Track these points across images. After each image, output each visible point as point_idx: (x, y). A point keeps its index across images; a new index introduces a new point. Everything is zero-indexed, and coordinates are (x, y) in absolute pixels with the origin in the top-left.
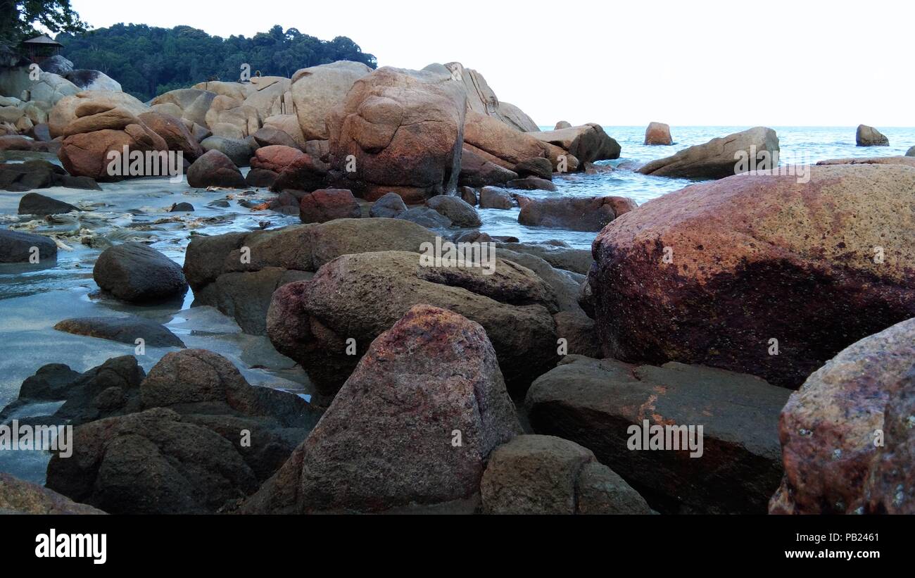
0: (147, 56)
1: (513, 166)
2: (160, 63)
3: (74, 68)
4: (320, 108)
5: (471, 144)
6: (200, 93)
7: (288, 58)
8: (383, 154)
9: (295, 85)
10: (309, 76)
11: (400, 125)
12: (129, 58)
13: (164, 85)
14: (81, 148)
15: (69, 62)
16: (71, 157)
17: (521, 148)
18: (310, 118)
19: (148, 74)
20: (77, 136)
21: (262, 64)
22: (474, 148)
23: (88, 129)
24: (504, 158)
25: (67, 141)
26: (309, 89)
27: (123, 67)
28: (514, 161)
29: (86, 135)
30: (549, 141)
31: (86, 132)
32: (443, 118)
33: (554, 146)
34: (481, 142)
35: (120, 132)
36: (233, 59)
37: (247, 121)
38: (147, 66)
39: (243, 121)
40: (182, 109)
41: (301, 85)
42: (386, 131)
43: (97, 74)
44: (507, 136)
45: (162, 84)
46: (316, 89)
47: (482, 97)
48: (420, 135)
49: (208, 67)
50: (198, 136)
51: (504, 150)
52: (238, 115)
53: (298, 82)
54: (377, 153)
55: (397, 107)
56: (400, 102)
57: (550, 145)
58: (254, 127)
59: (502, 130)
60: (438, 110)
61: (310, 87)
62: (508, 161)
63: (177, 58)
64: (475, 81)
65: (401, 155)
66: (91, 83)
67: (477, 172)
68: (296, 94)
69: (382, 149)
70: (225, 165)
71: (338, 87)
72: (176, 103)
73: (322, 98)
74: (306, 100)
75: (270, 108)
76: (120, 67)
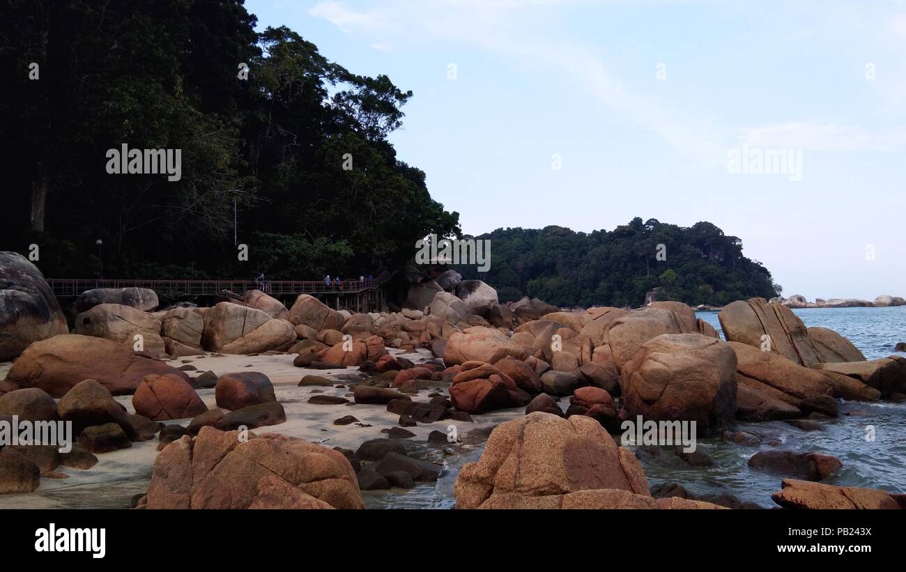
0: (521, 255)
1: (798, 401)
2: (531, 260)
3: (462, 280)
4: (629, 350)
5: (761, 381)
6: (548, 323)
7: (647, 248)
8: (656, 405)
9: (610, 331)
10: (621, 325)
11: (668, 384)
12: (505, 258)
13: (534, 279)
14: (463, 392)
15: (459, 275)
16: (456, 398)
17: (809, 385)
18: (622, 357)
19: (521, 270)
20: (461, 384)
21: (622, 255)
22: (763, 384)
23: (467, 379)
24: (791, 394)
25: (455, 387)
26: (621, 334)
27: (500, 266)
28: (801, 397)
29: (466, 383)
30: (849, 373)
31: (466, 381)
32: (704, 378)
33: (852, 379)
34: (769, 379)
35: (486, 380)
36: (595, 252)
37: (582, 348)
38: (520, 264)
39: (579, 349)
40: (535, 337)
41: (615, 331)
42: (657, 388)
43: (479, 283)
44: (795, 374)
46: (627, 334)
47: (786, 328)
48: (685, 391)
49: (572, 261)
50: (539, 371)
51: (791, 387)
52: (574, 343)
53: (614, 329)
54: (652, 404)
55: (665, 371)
56: (668, 366)
57: (849, 378)
58: (587, 353)
59: (791, 368)
60: (698, 372)
61: (621, 333)
62: (795, 396)
63: (546, 255)
64: (778, 314)
65: (669, 406)
66: (474, 291)
67: (755, 410)
68: (611, 339)
69: (654, 401)
70: (551, 405)
71: (643, 333)
72: (530, 332)
73: (631, 341)
74: (619, 344)
75: (602, 335)
76: (498, 266)
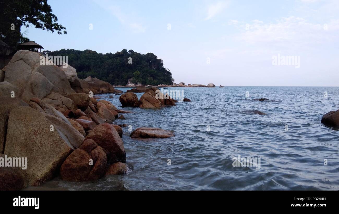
2: (79, 64)
21: (119, 64)
36: (107, 62)
45: (79, 72)
49: (97, 65)
63: (86, 62)
